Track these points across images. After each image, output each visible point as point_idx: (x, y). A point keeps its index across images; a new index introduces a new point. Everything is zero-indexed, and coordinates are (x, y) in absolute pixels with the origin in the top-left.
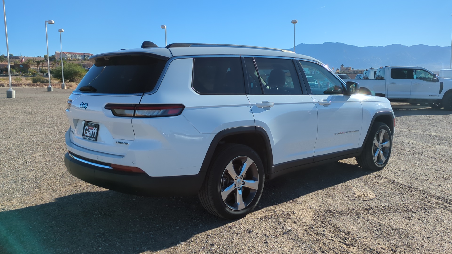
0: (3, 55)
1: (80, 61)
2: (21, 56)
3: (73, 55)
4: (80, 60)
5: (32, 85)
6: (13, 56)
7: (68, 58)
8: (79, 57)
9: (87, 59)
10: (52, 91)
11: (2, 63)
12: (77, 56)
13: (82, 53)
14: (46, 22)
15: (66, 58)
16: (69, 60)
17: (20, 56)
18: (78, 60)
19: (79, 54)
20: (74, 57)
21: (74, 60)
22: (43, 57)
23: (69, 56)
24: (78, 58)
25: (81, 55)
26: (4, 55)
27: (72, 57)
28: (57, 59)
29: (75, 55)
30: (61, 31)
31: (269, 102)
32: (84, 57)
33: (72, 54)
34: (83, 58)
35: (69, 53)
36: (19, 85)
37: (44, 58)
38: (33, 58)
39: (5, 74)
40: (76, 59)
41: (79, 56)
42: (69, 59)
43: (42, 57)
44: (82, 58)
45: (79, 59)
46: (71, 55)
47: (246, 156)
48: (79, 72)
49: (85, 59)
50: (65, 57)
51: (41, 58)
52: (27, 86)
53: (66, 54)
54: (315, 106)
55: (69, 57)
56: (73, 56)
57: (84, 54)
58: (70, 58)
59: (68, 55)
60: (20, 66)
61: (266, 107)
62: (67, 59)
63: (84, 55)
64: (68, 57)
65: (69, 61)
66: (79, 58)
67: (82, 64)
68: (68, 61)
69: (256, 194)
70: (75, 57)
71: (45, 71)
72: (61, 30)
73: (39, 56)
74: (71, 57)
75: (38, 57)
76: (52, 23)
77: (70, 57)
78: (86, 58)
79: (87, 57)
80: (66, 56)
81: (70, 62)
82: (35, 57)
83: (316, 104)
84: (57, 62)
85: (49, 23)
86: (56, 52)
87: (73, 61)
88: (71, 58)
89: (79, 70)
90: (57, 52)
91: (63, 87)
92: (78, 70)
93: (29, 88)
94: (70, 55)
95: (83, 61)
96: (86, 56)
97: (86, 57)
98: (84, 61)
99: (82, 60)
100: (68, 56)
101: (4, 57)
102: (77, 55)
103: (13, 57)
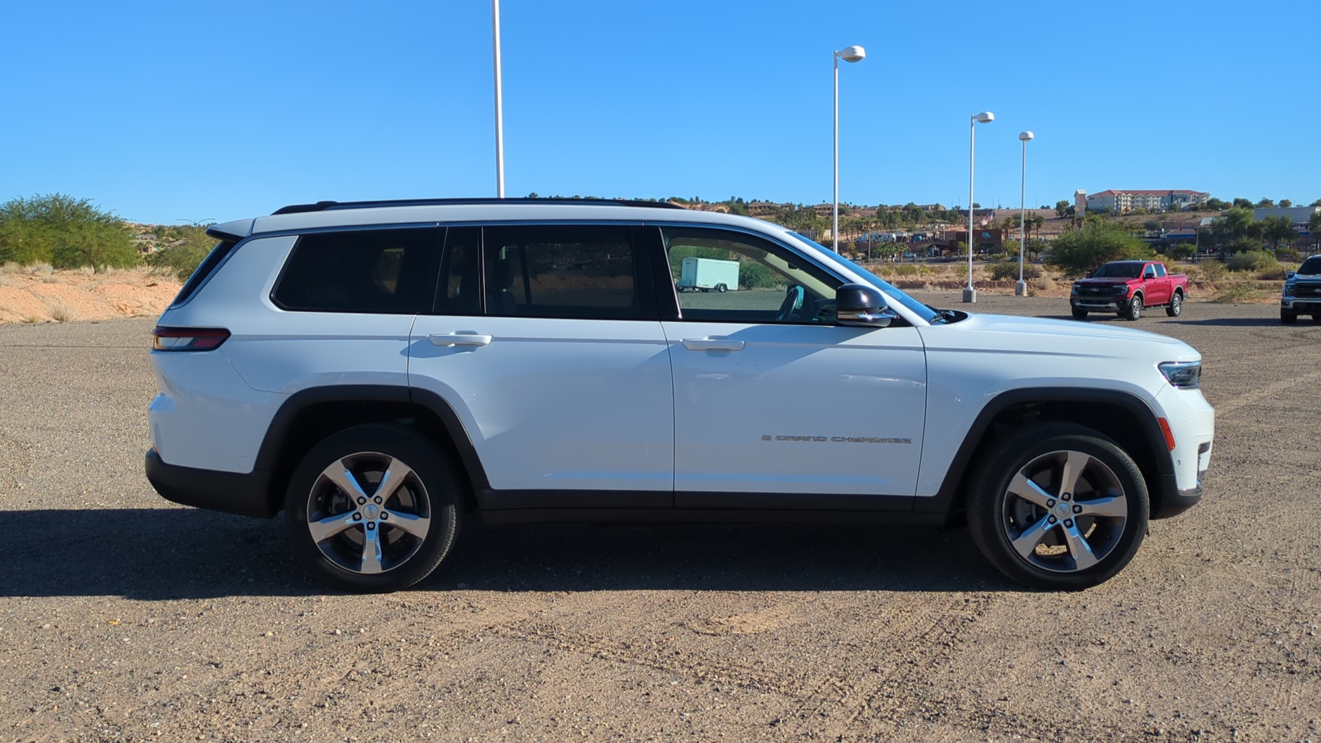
0: (956, 207)
1: (1158, 214)
2: (1000, 207)
3: (1139, 199)
4: (1156, 212)
5: (987, 285)
6: (979, 209)
7: (1123, 208)
8: (1155, 203)
9: (1178, 206)
10: (974, 300)
11: (951, 227)
12: (1148, 201)
13: (1164, 191)
14: (972, 118)
15: (1117, 206)
16: (1124, 213)
17: (997, 208)
18: (1152, 211)
19: (1157, 193)
20: (1141, 204)
21: (1139, 213)
22: (1055, 206)
23: (1127, 201)
24: (1151, 207)
25: (1163, 197)
26: (959, 208)
27: (1136, 203)
28: (1078, 212)
29: (1143, 198)
30: (1025, 138)
31: (475, 333)
32: (1172, 202)
33: (1135, 194)
34: (1167, 204)
35: (1127, 192)
36: (956, 283)
37: (1056, 211)
38: (1029, 212)
39: (944, 257)
40: (1144, 209)
41: (1155, 201)
42: (1126, 210)
43: (1052, 208)
44: (1165, 204)
45: (1156, 207)
46: (1133, 198)
47: (386, 455)
48: (1119, 246)
49: (1172, 208)
50: (1115, 204)
51: (1049, 210)
52: (938, 288)
53: (1117, 197)
54: (664, 351)
55: (1126, 205)
56: (1138, 201)
57: (1172, 192)
58: (1130, 208)
59: (1123, 198)
60: (984, 234)
61: (466, 346)
62: (1120, 208)
63: (1171, 195)
64: (1123, 203)
65: (1126, 215)
66: (1156, 205)
67: (1162, 221)
68: (1123, 215)
69: (419, 547)
70: (1144, 202)
71: (1042, 247)
72: (1027, 134)
73: (1046, 206)
74: (1132, 202)
75: (1043, 207)
76: (986, 120)
77: (1129, 204)
78: (1175, 205)
79: (1179, 200)
80: (1117, 203)
81: (1126, 219)
82: (1035, 208)
83: (670, 346)
84: (1077, 220)
85: (980, 120)
86: (1077, 192)
87: (1136, 214)
88: (1132, 207)
89: (1121, 242)
90: (1080, 193)
91: (1019, 292)
92: (1116, 242)
93: (944, 291)
94: (1129, 199)
95: (1165, 213)
96: (1177, 199)
97: (1176, 202)
98: (1170, 215)
99: (1164, 211)
100: (1124, 201)
101: (957, 213)
102: (1150, 196)
103: (981, 210)
